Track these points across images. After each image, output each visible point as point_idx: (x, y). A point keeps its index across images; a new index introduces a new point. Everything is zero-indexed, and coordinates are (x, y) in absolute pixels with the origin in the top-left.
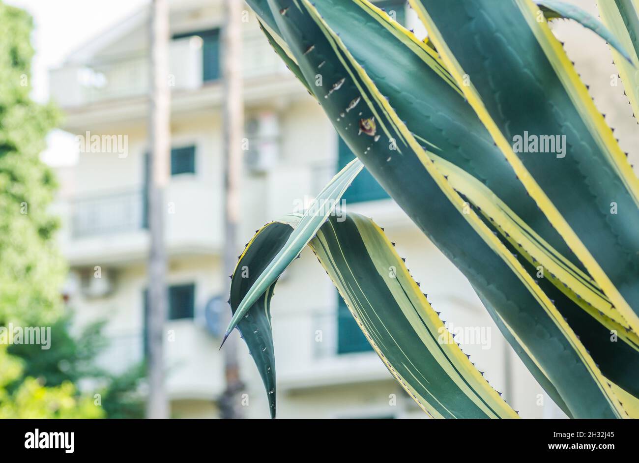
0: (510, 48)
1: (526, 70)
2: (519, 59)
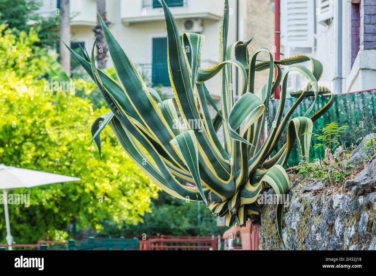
0: (143, 102)
1: (146, 106)
2: (145, 104)
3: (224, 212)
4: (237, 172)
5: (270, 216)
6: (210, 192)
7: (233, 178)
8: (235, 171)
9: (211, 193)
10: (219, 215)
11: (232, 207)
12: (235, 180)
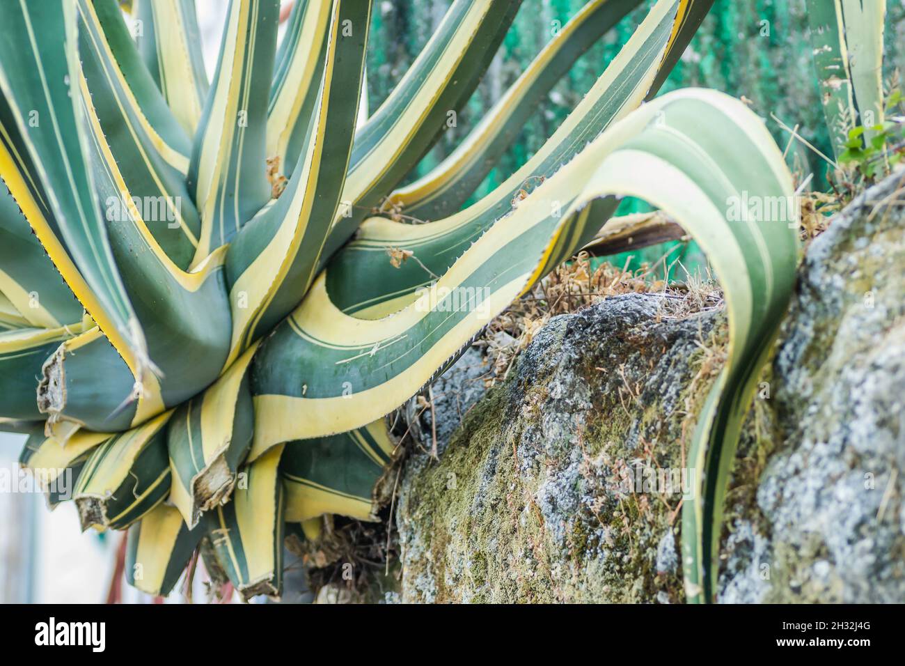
3: (140, 492)
4: (242, 226)
5: (552, 500)
6: (61, 349)
7: (219, 262)
8: (226, 225)
9: (67, 354)
10: (104, 511)
11: (208, 461)
12: (228, 277)
